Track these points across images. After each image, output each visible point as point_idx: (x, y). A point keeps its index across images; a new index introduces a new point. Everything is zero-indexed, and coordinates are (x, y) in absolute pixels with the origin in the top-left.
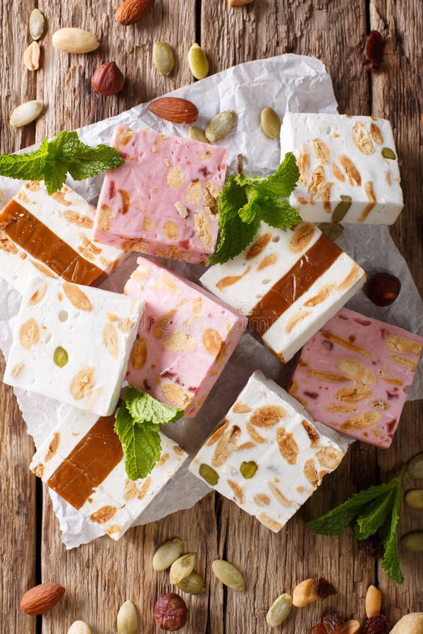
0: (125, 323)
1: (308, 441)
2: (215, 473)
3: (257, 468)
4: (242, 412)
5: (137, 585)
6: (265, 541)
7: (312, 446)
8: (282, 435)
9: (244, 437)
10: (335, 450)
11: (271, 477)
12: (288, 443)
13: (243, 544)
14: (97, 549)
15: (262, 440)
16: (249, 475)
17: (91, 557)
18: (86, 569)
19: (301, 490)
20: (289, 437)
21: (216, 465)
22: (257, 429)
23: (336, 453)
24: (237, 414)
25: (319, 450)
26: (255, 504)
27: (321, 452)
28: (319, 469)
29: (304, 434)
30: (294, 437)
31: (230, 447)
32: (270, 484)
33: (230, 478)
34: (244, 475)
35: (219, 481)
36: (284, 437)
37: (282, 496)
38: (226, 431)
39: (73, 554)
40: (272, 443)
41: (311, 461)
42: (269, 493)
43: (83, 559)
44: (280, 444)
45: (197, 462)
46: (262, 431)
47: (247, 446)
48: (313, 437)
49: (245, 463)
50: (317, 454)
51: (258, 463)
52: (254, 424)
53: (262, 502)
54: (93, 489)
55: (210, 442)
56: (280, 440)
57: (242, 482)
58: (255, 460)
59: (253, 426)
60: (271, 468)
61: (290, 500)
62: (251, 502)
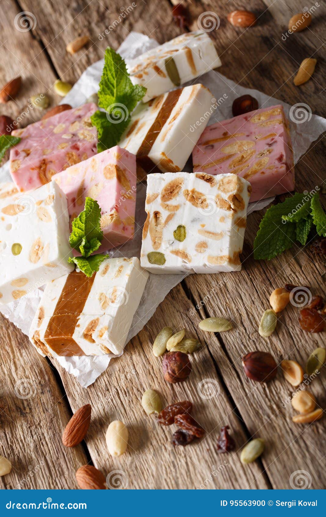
0: (48, 200)
1: (208, 185)
2: (159, 253)
3: (184, 227)
4: (154, 200)
5: (150, 377)
6: (235, 292)
7: (212, 186)
8: (188, 195)
9: (164, 215)
10: (229, 177)
11: (198, 226)
12: (194, 196)
13: (220, 304)
14: (110, 376)
15: (177, 207)
16: (182, 238)
17: (107, 383)
18: (107, 393)
19: (223, 219)
20: (193, 191)
21: (156, 248)
22: (169, 203)
23: (230, 178)
24: (151, 204)
25: (218, 185)
26: (200, 254)
27: (220, 185)
28: (226, 197)
29: (202, 183)
30: (197, 190)
31: (158, 228)
32: (200, 232)
33: (171, 248)
34: (180, 241)
35: (166, 257)
36: (191, 194)
37: (213, 234)
38: (150, 219)
39: (93, 389)
40: (185, 204)
41: (218, 196)
42: (203, 238)
43: (102, 388)
44: (190, 201)
45: (144, 255)
46: (173, 202)
47: (170, 218)
48: (209, 180)
49: (175, 232)
50: (219, 188)
51: (183, 224)
52: (165, 201)
53: (203, 249)
54: (77, 318)
55: (144, 235)
56: (189, 198)
57: (180, 246)
58: (180, 224)
59: (166, 203)
60: (194, 221)
61: (220, 232)
62: (195, 255)
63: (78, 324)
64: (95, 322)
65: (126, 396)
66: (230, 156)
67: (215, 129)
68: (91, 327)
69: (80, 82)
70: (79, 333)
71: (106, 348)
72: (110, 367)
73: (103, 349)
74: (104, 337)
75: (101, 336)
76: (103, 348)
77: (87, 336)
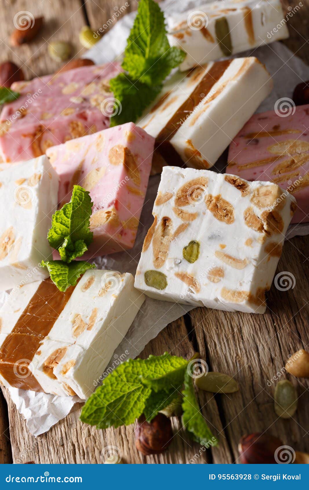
0: (33, 179)
1: (239, 192)
2: (161, 274)
3: (198, 245)
4: (166, 201)
5: (119, 438)
6: (251, 341)
7: (243, 196)
8: (210, 202)
9: (175, 223)
10: (267, 186)
11: (216, 246)
12: (219, 205)
13: (228, 354)
14: (70, 426)
15: (193, 216)
16: (193, 258)
17: (64, 435)
18: (61, 449)
19: (250, 242)
20: (218, 198)
21: (158, 266)
22: (185, 208)
23: (269, 188)
24: (162, 205)
25: (252, 195)
26: (212, 284)
27: (254, 196)
28: (259, 212)
29: (232, 188)
30: (223, 197)
31: (165, 240)
32: (218, 253)
33: (176, 269)
34: (190, 261)
35: (168, 280)
36: (214, 201)
37: (234, 260)
38: (156, 227)
39: (44, 441)
40: (204, 214)
41: (249, 209)
42: (220, 263)
43: (56, 441)
44: (212, 210)
45: (140, 273)
46: (188, 209)
47: (182, 229)
48: (242, 187)
49: (185, 248)
50: (252, 200)
51: (198, 239)
52: (180, 205)
53: (217, 277)
54: (40, 342)
55: (145, 245)
56: (211, 206)
57: (189, 268)
58: (194, 239)
59: (180, 208)
60: (212, 237)
61: (243, 259)
62: (206, 285)
63: (38, 350)
64: (61, 352)
65: (84, 458)
66: (276, 158)
67: (265, 118)
68: (54, 357)
69: (112, 33)
70: (38, 363)
71: (70, 388)
72: (73, 415)
73: (65, 389)
74: (67, 374)
75: (65, 373)
76: (67, 388)
77: (47, 369)
